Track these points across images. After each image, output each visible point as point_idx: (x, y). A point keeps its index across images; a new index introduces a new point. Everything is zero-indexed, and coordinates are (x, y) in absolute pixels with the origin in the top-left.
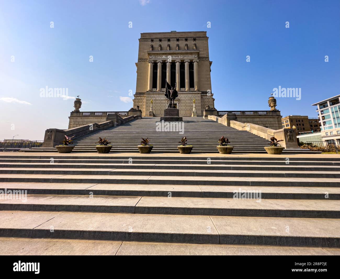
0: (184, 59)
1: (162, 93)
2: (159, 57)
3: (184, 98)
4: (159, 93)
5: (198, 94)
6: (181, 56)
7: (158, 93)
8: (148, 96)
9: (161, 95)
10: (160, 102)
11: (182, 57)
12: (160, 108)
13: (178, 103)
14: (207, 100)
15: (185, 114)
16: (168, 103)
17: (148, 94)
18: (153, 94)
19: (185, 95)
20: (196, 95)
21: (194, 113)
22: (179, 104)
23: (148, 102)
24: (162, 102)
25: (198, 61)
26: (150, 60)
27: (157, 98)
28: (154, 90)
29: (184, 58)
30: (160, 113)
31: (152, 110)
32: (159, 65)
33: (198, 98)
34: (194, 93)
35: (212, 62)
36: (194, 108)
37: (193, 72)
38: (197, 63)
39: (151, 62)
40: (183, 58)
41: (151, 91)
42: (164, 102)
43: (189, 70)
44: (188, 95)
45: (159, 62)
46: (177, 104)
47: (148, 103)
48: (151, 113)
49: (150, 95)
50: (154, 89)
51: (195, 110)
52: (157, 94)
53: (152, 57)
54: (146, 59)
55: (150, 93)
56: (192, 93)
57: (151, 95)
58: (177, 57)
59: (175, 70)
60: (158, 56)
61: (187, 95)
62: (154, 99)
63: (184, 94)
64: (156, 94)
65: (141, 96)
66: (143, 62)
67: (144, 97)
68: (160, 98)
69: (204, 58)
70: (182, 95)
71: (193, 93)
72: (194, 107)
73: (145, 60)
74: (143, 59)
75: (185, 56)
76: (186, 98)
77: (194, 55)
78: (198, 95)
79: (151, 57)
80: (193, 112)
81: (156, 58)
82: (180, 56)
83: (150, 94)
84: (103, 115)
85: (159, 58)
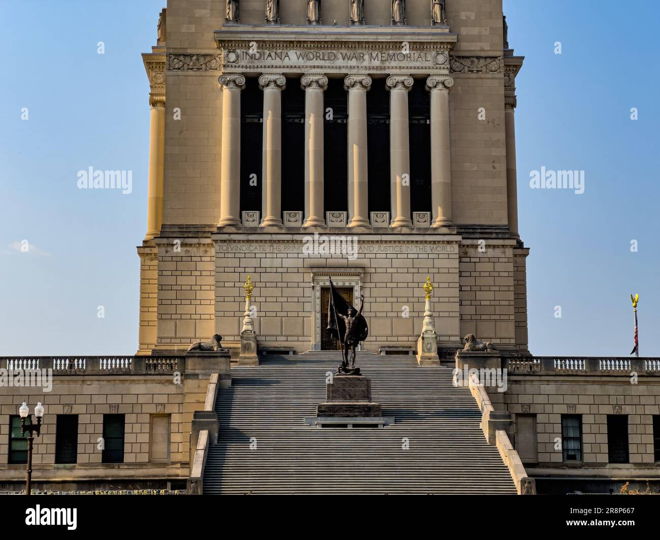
0: (387, 72)
1: (289, 237)
2: (270, 55)
3: (387, 263)
4: (275, 237)
5: (449, 242)
6: (374, 55)
7: (268, 237)
8: (225, 248)
9: (282, 246)
10: (277, 277)
11: (377, 63)
12: (277, 307)
13: (360, 284)
14: (490, 267)
15: (389, 333)
16: (313, 287)
17: (225, 241)
18: (248, 241)
19: (390, 249)
20: (439, 249)
21: (426, 342)
22: (362, 288)
23: (224, 277)
24: (286, 277)
25: (450, 82)
26: (229, 70)
27: (266, 263)
28: (250, 219)
29: (387, 64)
30: (279, 333)
31: (250, 327)
32: (271, 98)
33: (445, 263)
34: (430, 242)
35: (523, 58)
36: (427, 320)
37: (428, 128)
38: (446, 92)
39: (234, 81)
40: (381, 68)
41: (236, 224)
42: (297, 278)
43: (410, 119)
44: (404, 247)
45: (270, 82)
46: (357, 288)
47: (226, 284)
48: (247, 339)
49: (233, 245)
50: (251, 213)
51: (430, 328)
52: (265, 241)
53: (238, 57)
54: (205, 56)
55: (234, 237)
56: (421, 242)
57: (239, 245)
58: (353, 63)
59: (347, 117)
60: (267, 52)
61: (397, 248)
62: (255, 263)
63: (386, 242)
64: (261, 241)
65: (191, 245)
66: (190, 73)
67: (202, 249)
68: (277, 263)
69: (478, 58)
70: (376, 246)
71: (426, 242)
72: (427, 313)
73: (202, 59)
74: (191, 56)
75: (391, 58)
76: (396, 263)
77: (434, 53)
78: (449, 248)
79: (232, 57)
80: (423, 338)
81: (256, 63)
82: (366, 57)
83: (235, 241)
84: (90, 368)
85: (269, 62)
